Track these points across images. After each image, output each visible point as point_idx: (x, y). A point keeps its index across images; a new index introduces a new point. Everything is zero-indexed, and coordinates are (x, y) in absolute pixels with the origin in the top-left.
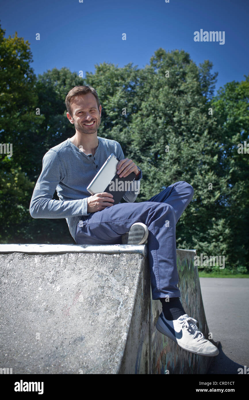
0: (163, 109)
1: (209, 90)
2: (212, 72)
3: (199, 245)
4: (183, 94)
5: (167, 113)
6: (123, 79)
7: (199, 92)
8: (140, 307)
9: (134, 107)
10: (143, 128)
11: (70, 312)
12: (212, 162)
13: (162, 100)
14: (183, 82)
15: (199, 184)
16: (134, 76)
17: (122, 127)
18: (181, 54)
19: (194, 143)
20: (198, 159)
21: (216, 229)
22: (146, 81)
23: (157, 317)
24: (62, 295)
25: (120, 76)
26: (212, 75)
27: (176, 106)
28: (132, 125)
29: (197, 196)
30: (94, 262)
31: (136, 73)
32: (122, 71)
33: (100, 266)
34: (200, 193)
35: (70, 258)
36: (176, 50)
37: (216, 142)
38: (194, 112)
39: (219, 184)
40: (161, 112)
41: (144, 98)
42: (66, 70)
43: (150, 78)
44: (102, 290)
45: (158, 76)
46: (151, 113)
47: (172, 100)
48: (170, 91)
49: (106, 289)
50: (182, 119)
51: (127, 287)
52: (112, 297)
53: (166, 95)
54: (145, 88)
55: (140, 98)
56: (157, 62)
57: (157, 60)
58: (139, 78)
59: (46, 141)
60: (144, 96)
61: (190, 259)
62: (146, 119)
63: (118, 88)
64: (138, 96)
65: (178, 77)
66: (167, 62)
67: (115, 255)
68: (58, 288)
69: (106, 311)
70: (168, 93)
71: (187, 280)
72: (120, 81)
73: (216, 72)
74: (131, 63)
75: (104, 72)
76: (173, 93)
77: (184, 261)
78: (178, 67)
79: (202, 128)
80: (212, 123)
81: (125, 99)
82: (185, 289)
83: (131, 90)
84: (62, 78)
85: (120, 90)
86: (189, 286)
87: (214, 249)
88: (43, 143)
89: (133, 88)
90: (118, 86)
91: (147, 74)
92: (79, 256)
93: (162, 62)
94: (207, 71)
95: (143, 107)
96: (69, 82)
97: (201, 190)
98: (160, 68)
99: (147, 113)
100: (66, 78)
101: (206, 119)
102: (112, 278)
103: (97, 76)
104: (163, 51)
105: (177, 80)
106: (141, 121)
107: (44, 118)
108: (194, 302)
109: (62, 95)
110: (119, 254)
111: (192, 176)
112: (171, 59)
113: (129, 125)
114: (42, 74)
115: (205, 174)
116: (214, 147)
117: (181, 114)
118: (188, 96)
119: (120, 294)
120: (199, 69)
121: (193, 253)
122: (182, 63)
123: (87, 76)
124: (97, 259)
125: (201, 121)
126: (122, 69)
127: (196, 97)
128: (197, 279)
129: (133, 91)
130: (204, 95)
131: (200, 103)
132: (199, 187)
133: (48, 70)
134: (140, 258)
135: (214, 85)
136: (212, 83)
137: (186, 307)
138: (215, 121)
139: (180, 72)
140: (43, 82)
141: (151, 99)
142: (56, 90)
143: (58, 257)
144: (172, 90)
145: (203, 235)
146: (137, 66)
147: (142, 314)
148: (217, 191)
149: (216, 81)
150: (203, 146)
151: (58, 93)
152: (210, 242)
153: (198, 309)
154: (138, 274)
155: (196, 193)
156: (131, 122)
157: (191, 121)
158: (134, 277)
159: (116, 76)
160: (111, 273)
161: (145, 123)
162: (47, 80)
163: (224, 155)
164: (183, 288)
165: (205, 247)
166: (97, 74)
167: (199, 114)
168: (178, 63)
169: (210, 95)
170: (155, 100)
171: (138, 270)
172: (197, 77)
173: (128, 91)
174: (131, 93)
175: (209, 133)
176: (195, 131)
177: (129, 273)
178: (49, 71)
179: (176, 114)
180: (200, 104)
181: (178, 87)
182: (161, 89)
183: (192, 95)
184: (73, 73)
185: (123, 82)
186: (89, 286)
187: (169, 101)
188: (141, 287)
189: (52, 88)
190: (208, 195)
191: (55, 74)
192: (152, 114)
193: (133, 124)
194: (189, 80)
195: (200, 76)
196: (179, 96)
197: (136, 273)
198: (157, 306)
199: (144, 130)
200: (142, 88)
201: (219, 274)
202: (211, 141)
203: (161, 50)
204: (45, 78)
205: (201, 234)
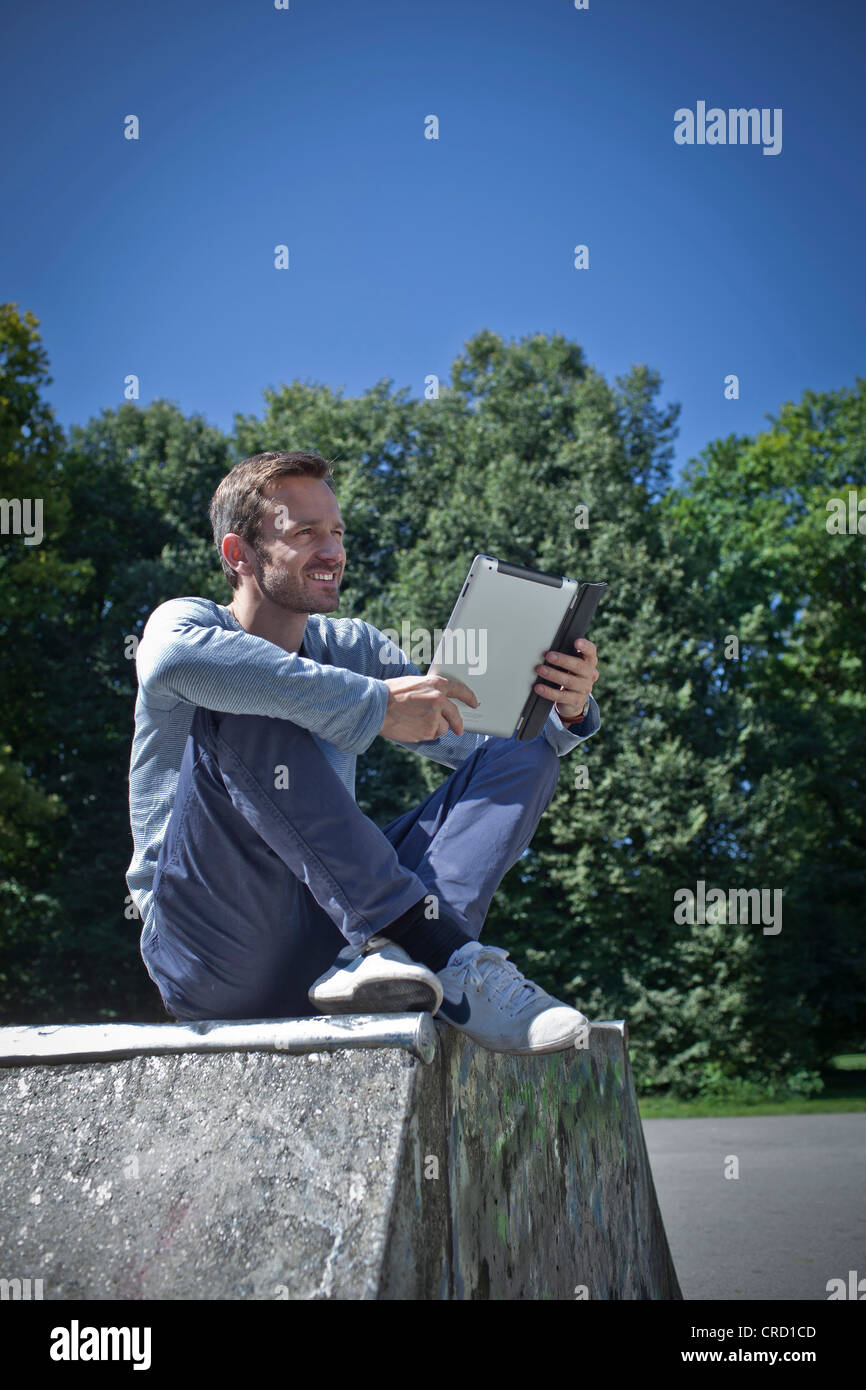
0: (502, 532)
1: (655, 463)
2: (660, 403)
3: (649, 1002)
4: (568, 478)
5: (515, 543)
6: (362, 435)
7: (619, 472)
8: (412, 1253)
9: (402, 529)
10: (436, 599)
11: (145, 1285)
12: (676, 709)
13: (497, 501)
14: (564, 438)
15: (634, 783)
16: (396, 424)
17: (361, 594)
18: (556, 348)
19: (611, 644)
20: (627, 698)
21: (702, 939)
22: (438, 439)
23: (479, 1287)
24: (115, 1221)
25: (351, 425)
26: (660, 415)
27: (544, 520)
28: (397, 589)
29: (628, 827)
30: (238, 1085)
31: (405, 412)
32: (355, 410)
33: (259, 1099)
34: (639, 814)
35: (148, 1073)
36: (538, 334)
37: (685, 638)
38: (605, 537)
39: (702, 784)
40: (496, 542)
41: (436, 495)
42: (166, 408)
43: (453, 427)
44: (267, 1194)
45: (480, 422)
46: (461, 548)
47: (532, 501)
48: (523, 471)
49: (281, 1186)
50: (564, 564)
51: (357, 1177)
52: (302, 1218)
53: (511, 485)
54: (438, 461)
55: (422, 496)
56: (476, 375)
57: (474, 370)
58: (417, 428)
59: (99, 655)
60: (435, 489)
61: (604, 1055)
62: (444, 565)
63: (344, 465)
64: (413, 489)
65: (548, 423)
66: (509, 374)
67: (313, 1057)
68: (104, 1193)
69: (281, 1273)
70: (518, 478)
71: (593, 1134)
72: (351, 441)
73: (673, 402)
74: (385, 382)
75: (297, 413)
76: (532, 477)
77: (581, 1066)
78: (546, 391)
79: (635, 591)
80: (669, 574)
81: (370, 501)
82: (587, 1169)
83: (392, 472)
84: (153, 436)
85: (353, 473)
86: (602, 1156)
87: (699, 1013)
88: (88, 660)
89: (397, 463)
90: (344, 458)
91: (441, 416)
92: (182, 1066)
93: (490, 374)
94: (643, 401)
95: (435, 528)
96: (178, 449)
97: (640, 804)
98: (487, 395)
99: (448, 546)
100: (168, 436)
101: (646, 559)
102: (302, 1145)
103: (273, 428)
104: (492, 340)
105: (546, 434)
106: (426, 573)
107: (92, 571)
108: (627, 1216)
109: (154, 493)
110: (331, 1052)
111: (609, 760)
112: (520, 364)
113: (388, 590)
114: (84, 426)
115: (650, 747)
116: (681, 656)
117: (562, 545)
118: (582, 485)
119: (335, 1204)
120: (615, 395)
121: (615, 1032)
122: (560, 378)
123: (238, 429)
124: (248, 1072)
125: (632, 566)
126: (357, 403)
127: (611, 488)
128: (632, 1130)
129: (396, 473)
130: (638, 480)
131: (624, 507)
132: (635, 796)
133: (105, 409)
134: (404, 1065)
135: (668, 445)
136: (663, 440)
137: (597, 1238)
138: (677, 567)
139: (555, 407)
140: (87, 451)
141: (460, 498)
142: (134, 477)
143: (105, 1070)
144: (528, 467)
145: (660, 966)
146: (408, 389)
147: (419, 1280)
148: (695, 807)
149: (676, 433)
150: (639, 655)
151: (141, 486)
152: (685, 990)
153: (644, 1242)
154: (398, 1127)
155: (626, 815)
156: (395, 579)
157: (597, 570)
158: (383, 1139)
159: (338, 424)
160: (298, 1127)
161: (442, 580)
162: (103, 445)
163: (718, 683)
164: (579, 1168)
165: (670, 1006)
166: (272, 421)
167: (621, 545)
168: (545, 376)
169: (658, 479)
170: (473, 501)
171: (398, 1108)
172: (611, 421)
173: (382, 474)
174: (389, 481)
175: (661, 607)
176: (612, 603)
177: (366, 1121)
178: (108, 414)
179: (547, 545)
180: (625, 512)
181: (548, 458)
182: (492, 466)
183: (599, 481)
184: (191, 419)
185: (362, 444)
186: (217, 1179)
187: (523, 505)
188: (413, 1173)
189: (120, 469)
190: (668, 820)
191: (130, 423)
192: (465, 551)
193: (399, 585)
194: (584, 432)
195: (622, 418)
196: (552, 485)
197: (390, 1122)
198: (479, 1245)
199: (439, 605)
200: (429, 462)
201: (725, 1101)
202: (668, 637)
203: (485, 336)
204: (95, 437)
205: (654, 960)
